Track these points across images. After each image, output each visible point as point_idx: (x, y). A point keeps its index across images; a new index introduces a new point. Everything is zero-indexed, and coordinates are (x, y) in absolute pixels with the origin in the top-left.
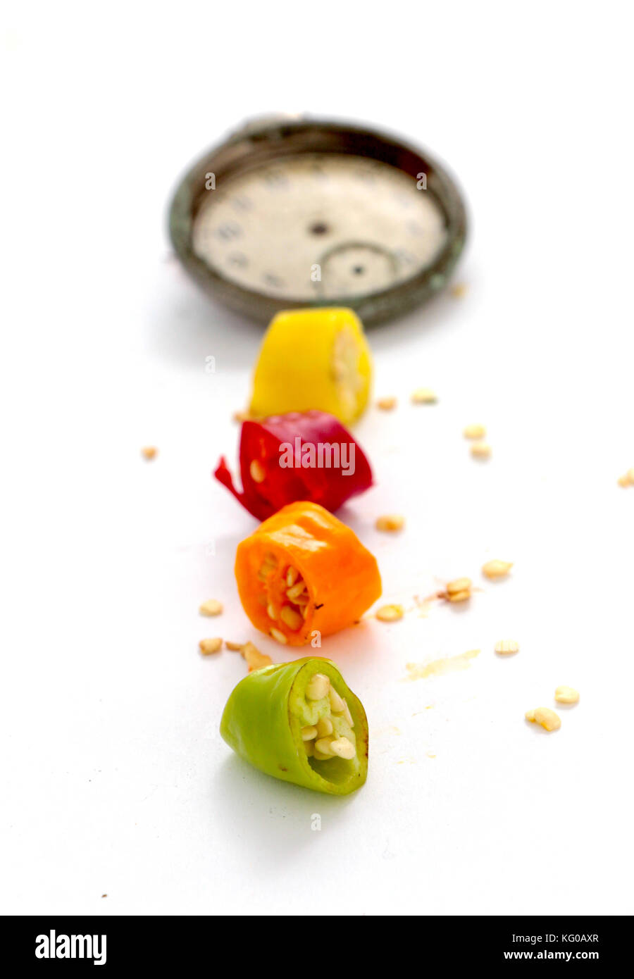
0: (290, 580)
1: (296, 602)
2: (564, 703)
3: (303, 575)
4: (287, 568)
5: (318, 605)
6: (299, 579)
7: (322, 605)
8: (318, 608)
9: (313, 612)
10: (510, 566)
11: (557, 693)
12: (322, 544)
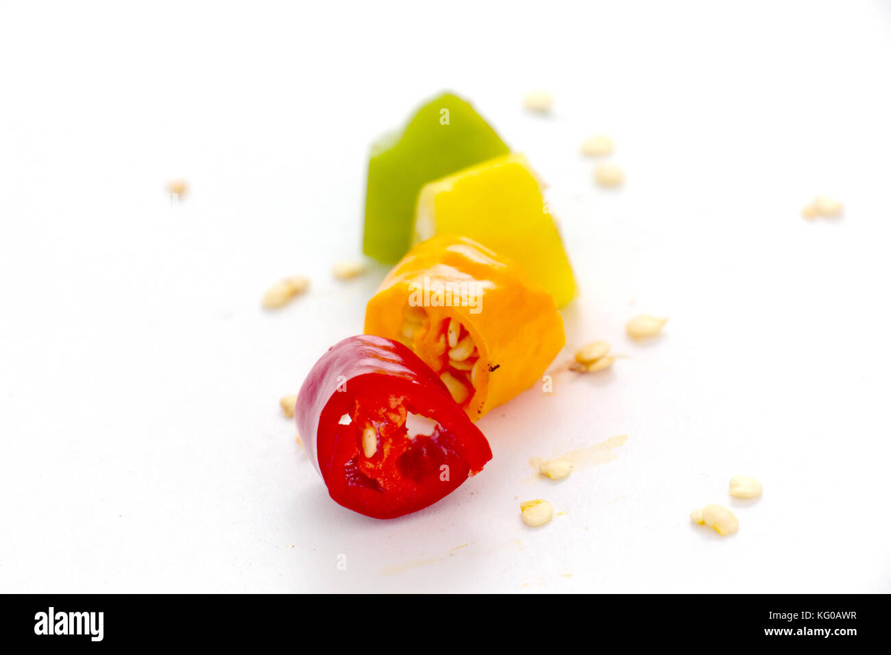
0: (453, 337)
1: (459, 367)
2: (741, 499)
3: (467, 328)
4: (446, 323)
5: (493, 366)
6: (463, 334)
7: (498, 366)
8: (492, 369)
9: (488, 376)
10: (663, 322)
11: (732, 485)
12: (487, 284)
